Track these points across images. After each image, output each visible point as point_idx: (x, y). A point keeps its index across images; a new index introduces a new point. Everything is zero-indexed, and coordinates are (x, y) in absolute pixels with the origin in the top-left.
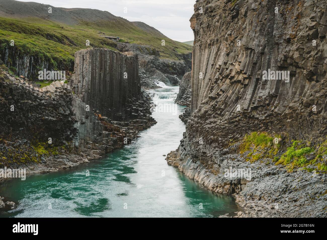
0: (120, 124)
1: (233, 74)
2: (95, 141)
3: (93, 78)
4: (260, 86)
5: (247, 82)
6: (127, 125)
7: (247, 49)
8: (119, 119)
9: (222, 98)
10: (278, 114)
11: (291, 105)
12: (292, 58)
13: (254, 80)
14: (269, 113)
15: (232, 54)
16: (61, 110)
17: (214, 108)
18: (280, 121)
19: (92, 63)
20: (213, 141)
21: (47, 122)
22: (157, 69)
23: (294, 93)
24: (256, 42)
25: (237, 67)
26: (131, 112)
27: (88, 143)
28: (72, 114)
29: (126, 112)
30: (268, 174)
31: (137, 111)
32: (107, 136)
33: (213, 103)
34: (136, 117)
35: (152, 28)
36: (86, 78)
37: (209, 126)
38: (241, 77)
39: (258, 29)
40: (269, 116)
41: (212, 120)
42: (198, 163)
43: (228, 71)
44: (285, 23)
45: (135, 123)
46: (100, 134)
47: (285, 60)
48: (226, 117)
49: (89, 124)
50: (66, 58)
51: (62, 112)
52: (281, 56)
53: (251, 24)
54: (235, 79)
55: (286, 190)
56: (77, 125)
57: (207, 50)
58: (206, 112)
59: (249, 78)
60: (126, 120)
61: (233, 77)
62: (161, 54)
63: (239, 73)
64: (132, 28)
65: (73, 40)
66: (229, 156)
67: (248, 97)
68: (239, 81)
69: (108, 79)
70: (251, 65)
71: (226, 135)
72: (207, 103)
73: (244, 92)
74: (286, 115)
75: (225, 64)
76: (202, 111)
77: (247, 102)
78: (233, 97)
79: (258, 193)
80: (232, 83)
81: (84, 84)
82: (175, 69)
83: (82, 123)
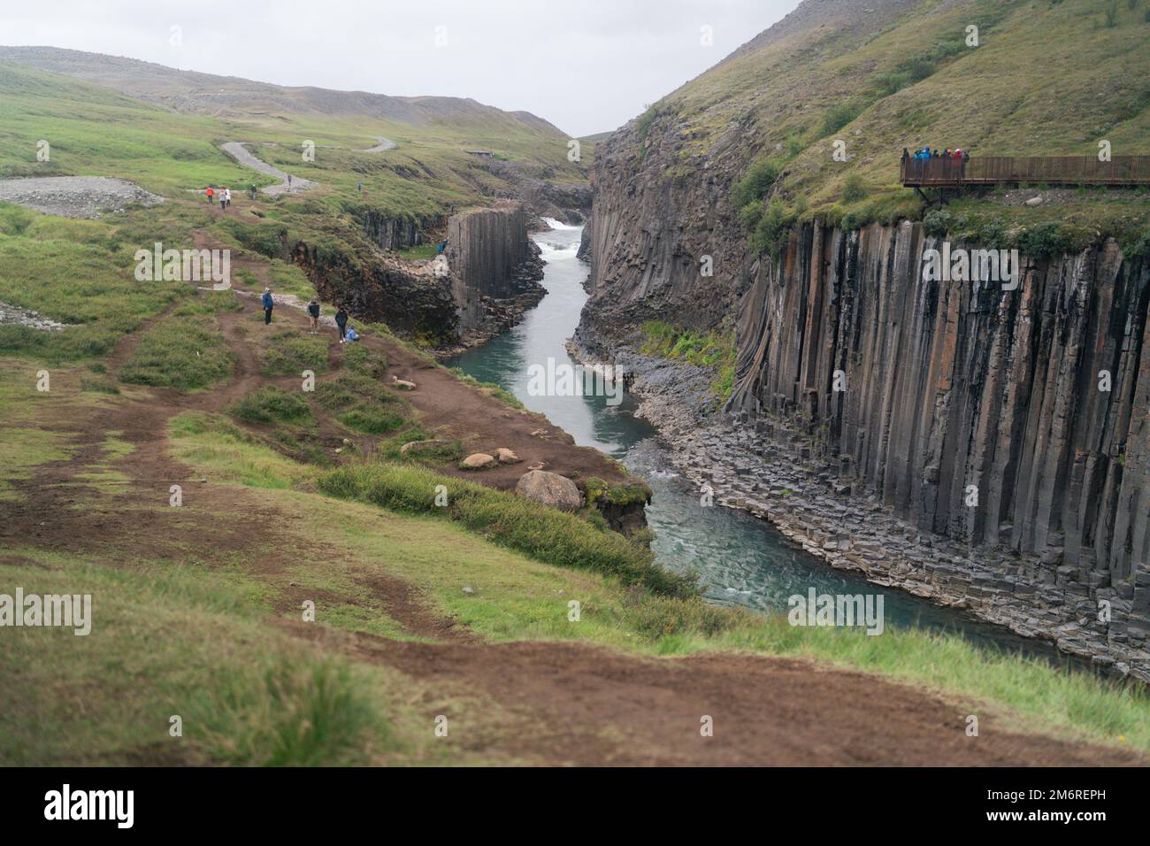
0: (504, 303)
1: (630, 257)
2: (479, 329)
3: (472, 250)
4: (656, 273)
5: (643, 267)
6: (513, 303)
7: (644, 231)
8: (503, 295)
9: (618, 283)
10: (671, 305)
11: (683, 296)
12: (684, 247)
13: (650, 266)
14: (663, 303)
15: (629, 234)
16: (441, 296)
17: (611, 295)
18: (674, 312)
19: (471, 232)
20: (608, 332)
21: (427, 311)
22: (550, 200)
23: (687, 284)
24: (652, 225)
25: (634, 250)
26: (517, 285)
27: (471, 331)
28: (452, 299)
29: (512, 285)
30: (659, 367)
31: (524, 282)
32: (492, 321)
33: (609, 288)
34: (523, 291)
35: (542, 121)
36: (464, 252)
37: (605, 314)
38: (638, 262)
39: (654, 211)
40: (664, 306)
41: (609, 307)
42: (594, 354)
43: (625, 254)
44: (679, 210)
45: (522, 298)
46: (484, 320)
47: (679, 250)
48: (622, 305)
49: (471, 309)
50: (431, 213)
51: (442, 298)
52: (674, 244)
53: (647, 204)
54: (632, 263)
55: (673, 382)
56: (459, 312)
57: (607, 217)
58: (602, 298)
59: (646, 263)
60: (511, 296)
61: (629, 261)
62: (556, 172)
63: (636, 256)
64: (510, 125)
65: (428, 166)
66: (624, 347)
67: (644, 284)
68: (636, 266)
69: (489, 248)
70: (647, 250)
71: (622, 325)
72: (603, 287)
73: (642, 278)
74: (679, 306)
75: (623, 243)
76: (598, 297)
77: (643, 290)
78: (631, 283)
79: (648, 386)
80: (630, 267)
81: (462, 258)
82: (576, 199)
83: (464, 309)
